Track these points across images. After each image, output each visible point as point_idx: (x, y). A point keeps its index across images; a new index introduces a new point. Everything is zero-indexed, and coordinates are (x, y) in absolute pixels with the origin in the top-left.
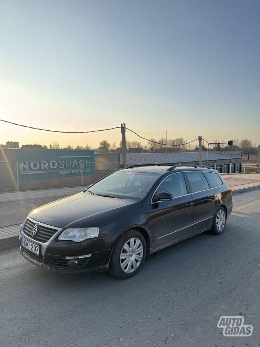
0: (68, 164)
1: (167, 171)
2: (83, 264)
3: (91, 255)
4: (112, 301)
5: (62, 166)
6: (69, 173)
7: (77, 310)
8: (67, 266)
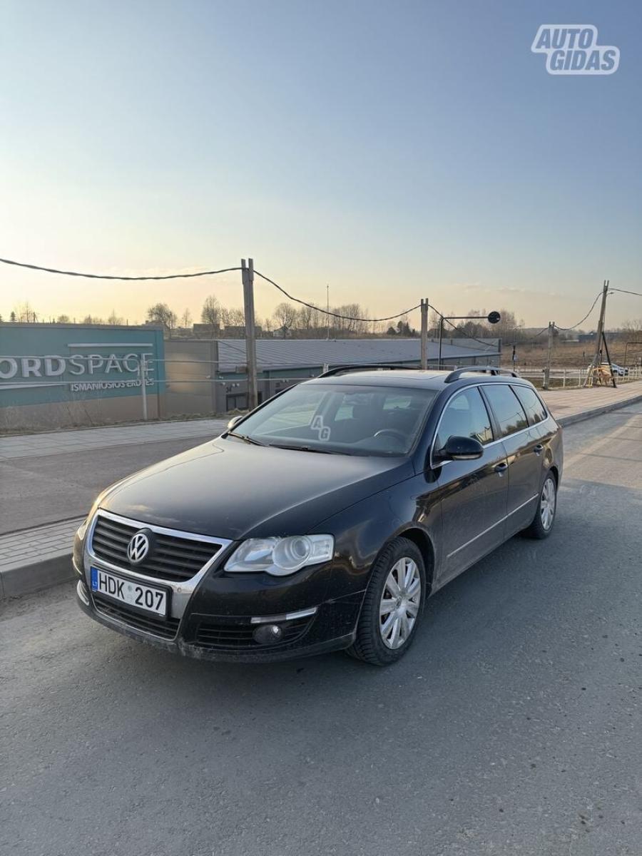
0: (94, 365)
1: (445, 382)
2: (295, 635)
3: (318, 611)
4: (386, 729)
5: (79, 369)
6: (97, 388)
7: (307, 762)
8: (255, 642)
